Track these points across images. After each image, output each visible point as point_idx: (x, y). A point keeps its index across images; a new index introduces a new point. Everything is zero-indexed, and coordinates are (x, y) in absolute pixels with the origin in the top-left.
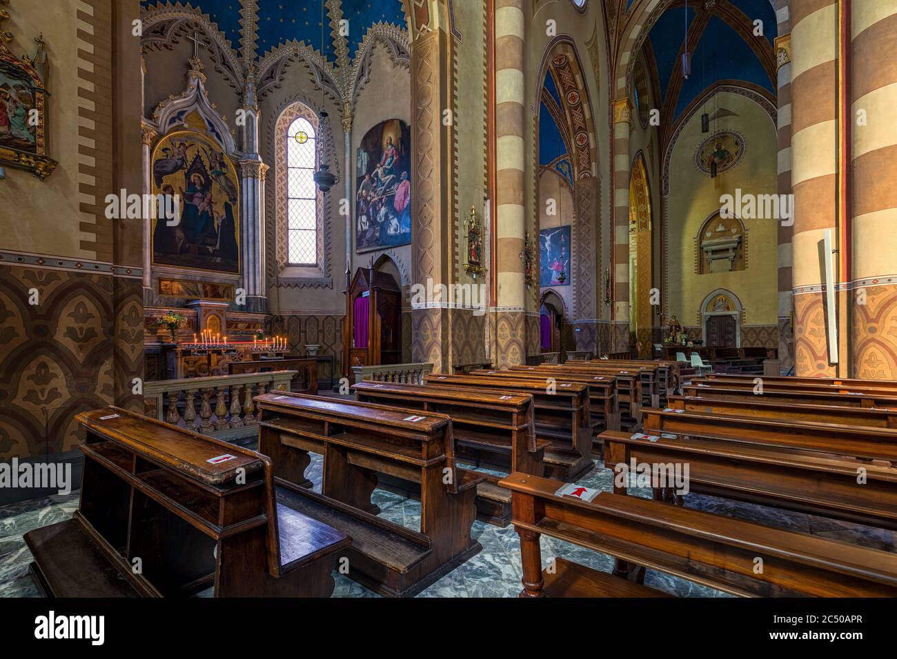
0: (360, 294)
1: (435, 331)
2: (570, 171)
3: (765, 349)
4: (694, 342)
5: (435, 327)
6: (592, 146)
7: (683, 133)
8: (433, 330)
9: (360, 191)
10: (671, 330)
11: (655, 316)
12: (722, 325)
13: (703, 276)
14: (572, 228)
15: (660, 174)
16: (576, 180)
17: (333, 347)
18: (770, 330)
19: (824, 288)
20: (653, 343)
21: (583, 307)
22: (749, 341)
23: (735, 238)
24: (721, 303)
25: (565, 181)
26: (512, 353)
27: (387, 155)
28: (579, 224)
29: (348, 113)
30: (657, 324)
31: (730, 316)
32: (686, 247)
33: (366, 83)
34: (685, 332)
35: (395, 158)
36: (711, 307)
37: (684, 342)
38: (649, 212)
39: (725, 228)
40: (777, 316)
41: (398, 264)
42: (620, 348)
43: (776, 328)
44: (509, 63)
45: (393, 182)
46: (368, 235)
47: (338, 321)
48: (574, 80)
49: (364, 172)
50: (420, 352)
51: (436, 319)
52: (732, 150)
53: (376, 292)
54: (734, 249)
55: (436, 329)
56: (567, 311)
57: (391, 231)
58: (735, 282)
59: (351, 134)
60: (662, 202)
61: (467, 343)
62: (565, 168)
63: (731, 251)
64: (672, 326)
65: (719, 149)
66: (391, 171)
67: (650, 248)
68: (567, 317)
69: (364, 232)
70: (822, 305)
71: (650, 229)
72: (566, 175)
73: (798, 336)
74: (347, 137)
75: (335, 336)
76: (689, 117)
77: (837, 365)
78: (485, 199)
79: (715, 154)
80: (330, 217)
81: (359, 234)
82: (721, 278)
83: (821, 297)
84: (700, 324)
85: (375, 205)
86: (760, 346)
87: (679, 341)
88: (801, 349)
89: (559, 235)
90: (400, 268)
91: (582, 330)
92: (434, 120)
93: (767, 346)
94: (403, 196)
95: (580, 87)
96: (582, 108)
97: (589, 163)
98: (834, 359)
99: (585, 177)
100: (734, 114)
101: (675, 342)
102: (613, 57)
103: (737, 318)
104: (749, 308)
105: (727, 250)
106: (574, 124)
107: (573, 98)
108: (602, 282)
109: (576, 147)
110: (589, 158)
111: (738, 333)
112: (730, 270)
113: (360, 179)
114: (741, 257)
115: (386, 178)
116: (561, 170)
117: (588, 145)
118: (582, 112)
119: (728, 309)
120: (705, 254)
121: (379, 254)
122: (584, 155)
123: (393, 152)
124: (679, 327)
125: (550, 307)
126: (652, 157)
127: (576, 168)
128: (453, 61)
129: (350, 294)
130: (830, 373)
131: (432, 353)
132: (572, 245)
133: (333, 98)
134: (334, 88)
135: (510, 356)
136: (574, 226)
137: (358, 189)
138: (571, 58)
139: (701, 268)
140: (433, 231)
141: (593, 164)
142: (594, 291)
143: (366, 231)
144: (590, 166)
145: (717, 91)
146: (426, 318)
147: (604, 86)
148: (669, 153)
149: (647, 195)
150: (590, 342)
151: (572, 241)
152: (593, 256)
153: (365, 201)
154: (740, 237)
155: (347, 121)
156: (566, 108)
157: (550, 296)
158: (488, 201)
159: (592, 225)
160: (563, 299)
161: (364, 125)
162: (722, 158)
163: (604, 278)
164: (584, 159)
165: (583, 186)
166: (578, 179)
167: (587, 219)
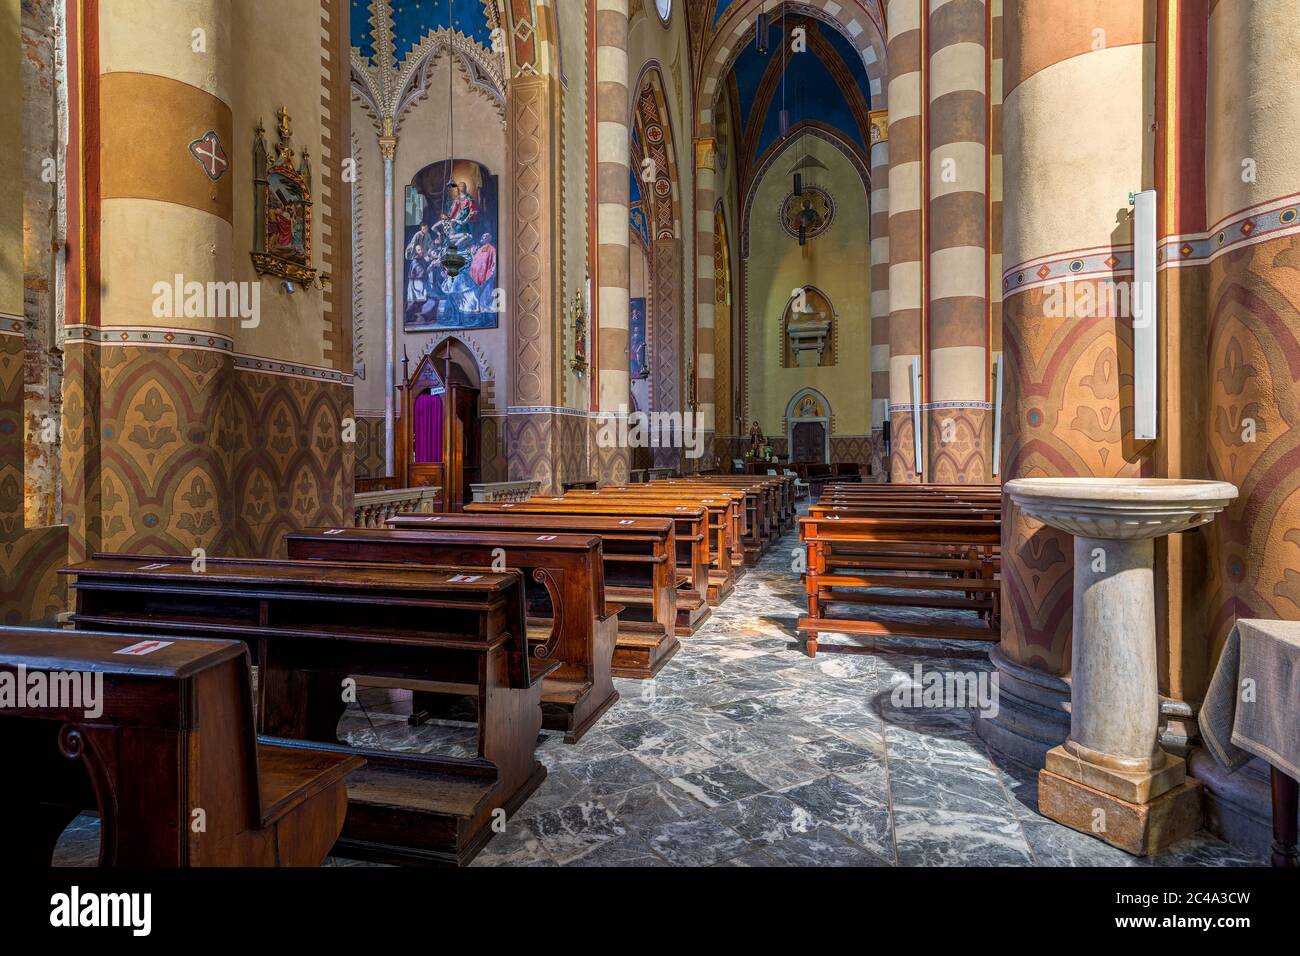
0: (428, 391)
1: (542, 442)
2: (644, 225)
3: (856, 465)
4: (780, 458)
5: (542, 436)
6: (675, 198)
7: (767, 177)
8: (540, 440)
9: (411, 246)
10: (753, 441)
11: (734, 421)
12: (809, 434)
13: (790, 370)
14: (648, 303)
15: (739, 229)
16: (654, 239)
17: (365, 463)
18: (860, 442)
19: (912, 407)
20: (732, 458)
22: (838, 455)
23: (824, 324)
24: (809, 406)
26: (617, 469)
27: (458, 206)
28: (657, 299)
29: (389, 132)
30: (736, 434)
31: (819, 423)
32: (769, 331)
33: (421, 98)
34: (769, 444)
35: (472, 213)
36: (797, 411)
37: (768, 457)
38: (728, 280)
39: (814, 309)
40: (870, 426)
41: (475, 353)
42: (704, 464)
43: (866, 439)
44: (614, 116)
45: (467, 244)
46: (426, 308)
47: (373, 425)
48: (657, 113)
49: (418, 221)
50: (520, 467)
51: (544, 426)
52: (822, 212)
53: (454, 390)
54: (824, 338)
55: (545, 440)
57: (466, 308)
58: (824, 380)
59: (393, 162)
60: (742, 266)
61: (573, 457)
62: (639, 219)
63: (820, 340)
64: (753, 436)
65: (807, 207)
66: (464, 229)
67: (728, 328)
69: (419, 305)
70: (911, 422)
71: (729, 303)
73: (893, 449)
74: (388, 165)
75: (369, 446)
76: (773, 159)
77: (921, 474)
78: (587, 278)
79: (804, 213)
80: (360, 277)
81: (410, 305)
82: (810, 373)
83: (910, 415)
84: (786, 433)
85: (436, 270)
86: (850, 461)
87: (762, 455)
88: (896, 462)
90: (478, 359)
92: (542, 184)
93: (857, 462)
94: (484, 265)
95: (665, 122)
96: (665, 148)
97: (671, 219)
98: (919, 470)
99: (665, 237)
100: (823, 166)
101: (758, 457)
102: (696, 81)
103: (826, 426)
104: (839, 414)
105: (815, 339)
106: (653, 166)
107: (655, 134)
108: (686, 377)
109: (655, 197)
110: (671, 212)
111: (827, 446)
112: (819, 365)
113: (410, 231)
114: (831, 348)
115: (457, 236)
116: (632, 221)
117: (670, 197)
118: (665, 153)
119: (816, 414)
120: (791, 342)
121: (445, 336)
122: (664, 208)
123: (468, 203)
124: (760, 436)
126: (731, 205)
127: (654, 224)
128: (562, 114)
129: (409, 390)
130: (917, 480)
131: (538, 468)
132: (648, 326)
133: (367, 107)
134: (368, 93)
135: (615, 472)
136: (650, 299)
137: (407, 242)
138: (657, 87)
139: (788, 359)
140: (539, 318)
141: (676, 221)
142: (676, 389)
143: (423, 303)
144: (672, 223)
145: (805, 132)
146: (528, 424)
147: (687, 118)
148: (749, 202)
149: (726, 257)
150: (671, 457)
151: (648, 320)
152: (676, 343)
153: (420, 260)
154: (830, 323)
155: (388, 143)
156: (644, 143)
158: (589, 280)
159: (675, 302)
161: (417, 156)
162: (810, 219)
163: (688, 372)
164: (664, 214)
165: (662, 249)
166: (657, 238)
167: (668, 293)
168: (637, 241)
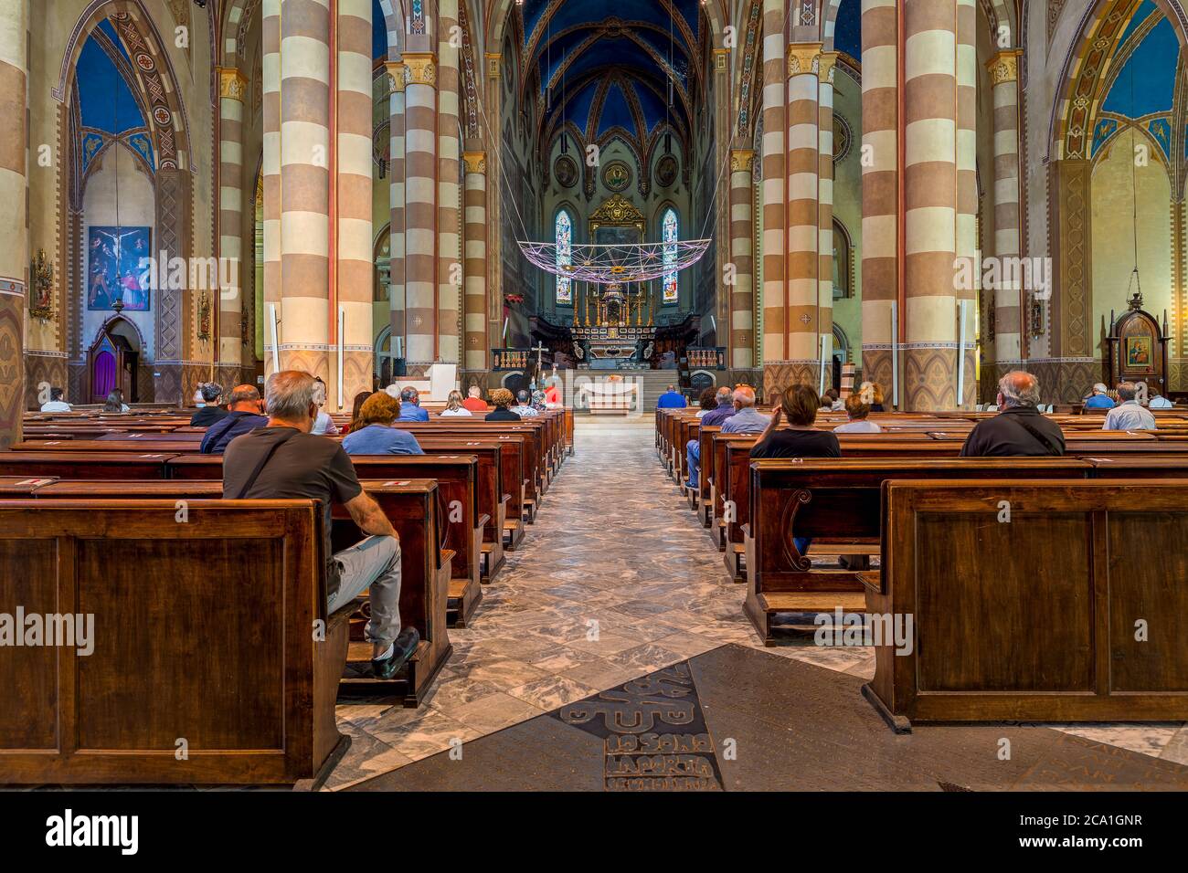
6: (177, 128)
14: (153, 232)
16: (157, 167)
21: (165, 343)
25: (144, 163)
28: (160, 228)
48: (144, 42)
56: (146, 347)
62: (144, 146)
68: (145, 356)
72: (144, 155)
89: (135, 237)
91: (163, 375)
95: (155, 52)
96: (159, 77)
97: (175, 149)
99: (169, 166)
106: (149, 95)
107: (145, 62)
108: (195, 311)
109: (156, 125)
110: (174, 143)
116: (137, 147)
117: (172, 126)
118: (160, 82)
122: (166, 138)
125: (121, 341)
136: (156, 229)
138: (137, 17)
141: (180, 152)
142: (180, 322)
144: (176, 153)
150: (174, 391)
156: (136, 71)
157: (122, 324)
160: (139, 330)
164: (166, 143)
165: (165, 178)
166: (160, 168)
167: (171, 224)
168: (143, 168)
